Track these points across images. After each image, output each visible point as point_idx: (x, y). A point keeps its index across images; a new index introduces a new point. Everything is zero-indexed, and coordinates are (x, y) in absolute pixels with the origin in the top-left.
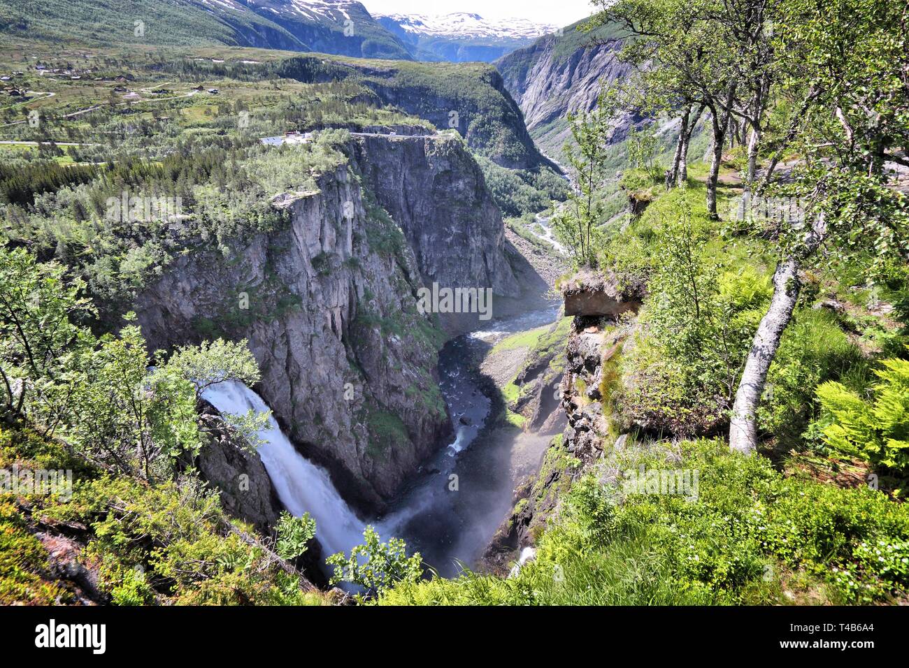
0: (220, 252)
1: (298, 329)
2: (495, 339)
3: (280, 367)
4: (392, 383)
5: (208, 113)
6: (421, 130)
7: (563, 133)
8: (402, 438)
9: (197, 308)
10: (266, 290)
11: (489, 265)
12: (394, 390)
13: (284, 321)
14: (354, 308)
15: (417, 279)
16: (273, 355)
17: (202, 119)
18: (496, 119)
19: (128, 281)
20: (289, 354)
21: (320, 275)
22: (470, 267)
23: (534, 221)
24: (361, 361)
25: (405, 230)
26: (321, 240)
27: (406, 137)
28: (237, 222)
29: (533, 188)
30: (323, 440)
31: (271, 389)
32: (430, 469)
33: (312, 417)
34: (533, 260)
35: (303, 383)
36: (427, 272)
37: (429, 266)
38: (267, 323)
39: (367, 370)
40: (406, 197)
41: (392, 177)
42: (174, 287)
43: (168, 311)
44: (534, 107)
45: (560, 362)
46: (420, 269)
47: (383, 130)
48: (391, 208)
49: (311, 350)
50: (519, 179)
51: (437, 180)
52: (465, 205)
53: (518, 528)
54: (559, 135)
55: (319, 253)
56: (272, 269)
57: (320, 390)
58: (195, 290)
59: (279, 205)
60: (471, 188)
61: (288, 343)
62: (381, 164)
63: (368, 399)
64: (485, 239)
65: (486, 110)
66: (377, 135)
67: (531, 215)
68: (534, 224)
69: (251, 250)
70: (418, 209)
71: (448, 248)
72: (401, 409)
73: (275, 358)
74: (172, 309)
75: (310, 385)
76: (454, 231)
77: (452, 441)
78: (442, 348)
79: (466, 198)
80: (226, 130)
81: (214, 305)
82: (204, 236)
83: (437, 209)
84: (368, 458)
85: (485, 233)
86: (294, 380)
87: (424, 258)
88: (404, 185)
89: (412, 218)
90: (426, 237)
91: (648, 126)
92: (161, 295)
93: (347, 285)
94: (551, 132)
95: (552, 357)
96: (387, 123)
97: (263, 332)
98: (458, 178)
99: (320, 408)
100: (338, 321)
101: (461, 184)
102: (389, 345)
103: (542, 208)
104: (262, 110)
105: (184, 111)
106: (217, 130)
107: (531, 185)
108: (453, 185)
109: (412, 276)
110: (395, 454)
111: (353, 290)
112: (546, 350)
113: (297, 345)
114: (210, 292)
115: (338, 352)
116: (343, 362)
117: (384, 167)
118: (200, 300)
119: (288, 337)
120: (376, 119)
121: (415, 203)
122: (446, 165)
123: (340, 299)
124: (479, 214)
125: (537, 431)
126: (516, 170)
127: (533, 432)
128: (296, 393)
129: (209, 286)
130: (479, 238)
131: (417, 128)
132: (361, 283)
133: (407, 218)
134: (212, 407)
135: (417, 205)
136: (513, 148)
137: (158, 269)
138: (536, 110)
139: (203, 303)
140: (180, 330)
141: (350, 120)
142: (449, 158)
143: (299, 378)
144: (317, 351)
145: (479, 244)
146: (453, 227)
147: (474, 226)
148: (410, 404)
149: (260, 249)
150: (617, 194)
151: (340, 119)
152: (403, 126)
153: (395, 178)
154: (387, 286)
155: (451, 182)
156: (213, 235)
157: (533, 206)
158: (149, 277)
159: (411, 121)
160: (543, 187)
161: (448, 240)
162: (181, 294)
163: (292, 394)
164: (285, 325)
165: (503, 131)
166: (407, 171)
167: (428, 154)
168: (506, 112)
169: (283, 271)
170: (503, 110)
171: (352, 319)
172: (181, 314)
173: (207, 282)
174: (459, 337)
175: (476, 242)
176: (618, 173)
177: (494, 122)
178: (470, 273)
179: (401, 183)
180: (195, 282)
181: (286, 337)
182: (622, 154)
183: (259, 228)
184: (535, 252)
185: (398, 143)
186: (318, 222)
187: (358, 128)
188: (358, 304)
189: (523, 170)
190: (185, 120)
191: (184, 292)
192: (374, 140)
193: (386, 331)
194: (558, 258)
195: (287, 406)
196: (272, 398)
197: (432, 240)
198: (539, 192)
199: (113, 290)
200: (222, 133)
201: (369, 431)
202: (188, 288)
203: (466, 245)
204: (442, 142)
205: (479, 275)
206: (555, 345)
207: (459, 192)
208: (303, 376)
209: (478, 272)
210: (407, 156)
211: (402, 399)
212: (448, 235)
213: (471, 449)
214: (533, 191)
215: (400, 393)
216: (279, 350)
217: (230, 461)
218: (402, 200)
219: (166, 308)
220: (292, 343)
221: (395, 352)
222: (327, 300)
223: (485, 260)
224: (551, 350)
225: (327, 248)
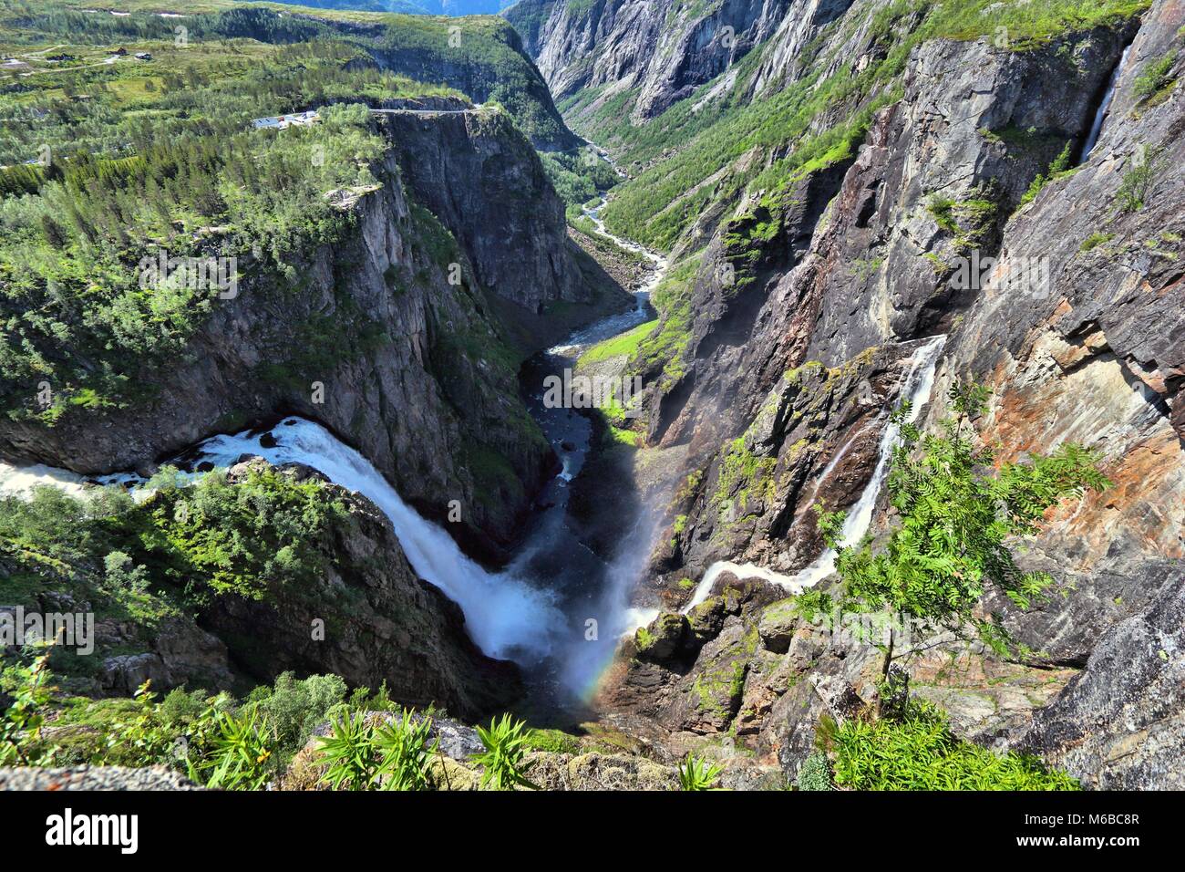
0: (281, 274)
1: (387, 364)
2: (577, 352)
3: (374, 414)
4: (489, 415)
5: (149, 87)
6: (455, 103)
7: (592, 106)
8: (510, 476)
9: (262, 352)
10: (343, 320)
11: (556, 268)
12: (494, 422)
13: (371, 355)
14: (434, 333)
15: (477, 292)
16: (365, 399)
17: (146, 98)
18: (520, 89)
19: (168, 324)
20: (382, 397)
21: (395, 294)
22: (536, 273)
23: (582, 213)
24: (450, 395)
25: (455, 233)
26: (388, 251)
27: (441, 113)
28: (293, 232)
29: (574, 175)
30: (432, 492)
31: (369, 442)
32: (544, 505)
33: (416, 467)
34: (599, 258)
35: (402, 429)
36: (486, 283)
37: (488, 275)
38: (353, 361)
39: (459, 404)
40: (450, 193)
41: (430, 167)
42: (228, 327)
43: (223, 360)
44: (553, 74)
45: (677, 367)
46: (478, 279)
47: (408, 104)
48: (435, 206)
49: (404, 388)
50: (558, 164)
51: (487, 167)
52: (523, 196)
53: (682, 546)
54: (587, 109)
55: (388, 267)
56: (343, 293)
57: (421, 435)
58: (255, 329)
59: (341, 205)
60: (528, 175)
61: (379, 383)
62: (413, 150)
63: (464, 439)
64: (549, 237)
65: (507, 79)
66: (402, 112)
67: (577, 206)
68: (582, 217)
69: (316, 268)
70: (467, 205)
71: (509, 251)
72: (504, 444)
73: (368, 403)
74: (229, 358)
75: (409, 431)
76: (513, 229)
77: (560, 469)
78: (519, 370)
79: (524, 188)
80: (187, 112)
81: (283, 345)
82: (257, 254)
83: (491, 204)
84: (478, 504)
85: (549, 230)
86: (392, 427)
87: (481, 265)
88: (446, 176)
89: (461, 216)
90: (480, 240)
91: (690, 93)
92: (213, 339)
93: (422, 306)
94: (577, 106)
95: (664, 362)
96: (412, 95)
97: (350, 372)
98: (512, 164)
99: (424, 455)
100: (418, 349)
101: (515, 171)
102: (479, 371)
103: (587, 198)
104: (229, 81)
105: (111, 86)
106: (175, 111)
107: (571, 170)
108: (507, 172)
109: (472, 289)
110: (505, 495)
111: (428, 310)
112: (655, 356)
113: (388, 383)
114: (276, 328)
115: (428, 388)
116: (435, 400)
117: (418, 154)
118: (264, 341)
119: (378, 375)
120: (396, 89)
121: (462, 198)
122: (496, 146)
123: (417, 323)
124: (540, 207)
125: (658, 444)
126: (552, 154)
127: (652, 447)
128: (396, 442)
129: (273, 321)
130: (543, 236)
131: (452, 100)
132: (434, 301)
133: (454, 218)
134: (320, 472)
135: (466, 201)
136: (545, 126)
137: (205, 304)
138: (556, 78)
139: (268, 344)
140: (243, 383)
141: (361, 92)
142: (498, 138)
143: (397, 424)
144: (411, 389)
145: (543, 244)
146: (511, 226)
147: (537, 222)
148: (512, 437)
149: (325, 266)
150: (672, 175)
151: (348, 91)
152: (433, 98)
153: (433, 167)
154: (455, 303)
155: (504, 169)
156: (266, 252)
157: (577, 196)
158: (195, 316)
159: (443, 92)
160: (584, 172)
161: (508, 241)
162: (237, 336)
163: (391, 443)
164: (373, 361)
165: (531, 105)
166: (448, 159)
167: (471, 134)
168: (531, 80)
169: (357, 292)
170: (527, 77)
171: (433, 345)
172: (242, 362)
173: (270, 317)
174: (536, 354)
175: (540, 242)
176: (665, 150)
177: (518, 94)
178: (536, 278)
179: (443, 173)
180: (254, 317)
181: (376, 376)
182: (667, 129)
183: (321, 239)
184: (598, 249)
185: (431, 121)
186: (383, 226)
187: (374, 103)
188: (437, 327)
189: (560, 153)
190: (118, 99)
191: (241, 332)
192: (399, 117)
193: (473, 356)
194: (623, 253)
195: (388, 459)
196: (372, 452)
197: (488, 243)
198: (582, 179)
199: (152, 339)
200: (183, 115)
201: (473, 475)
202: (246, 327)
203: (529, 247)
204: (487, 118)
205: (547, 280)
206: (664, 349)
207: (514, 181)
208: (401, 421)
209: (545, 277)
210: (446, 139)
211: (503, 432)
212: (505, 235)
213: (584, 476)
214: (574, 177)
215: (501, 425)
216: (371, 392)
217: (367, 533)
218: (446, 196)
219: (221, 357)
220: (383, 383)
221: (486, 379)
222: (406, 325)
223: (551, 262)
224: (661, 355)
225: (395, 260)
